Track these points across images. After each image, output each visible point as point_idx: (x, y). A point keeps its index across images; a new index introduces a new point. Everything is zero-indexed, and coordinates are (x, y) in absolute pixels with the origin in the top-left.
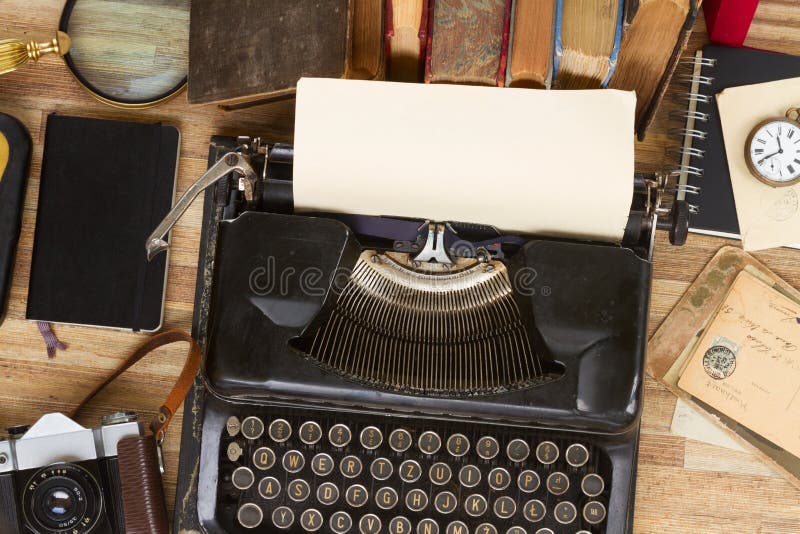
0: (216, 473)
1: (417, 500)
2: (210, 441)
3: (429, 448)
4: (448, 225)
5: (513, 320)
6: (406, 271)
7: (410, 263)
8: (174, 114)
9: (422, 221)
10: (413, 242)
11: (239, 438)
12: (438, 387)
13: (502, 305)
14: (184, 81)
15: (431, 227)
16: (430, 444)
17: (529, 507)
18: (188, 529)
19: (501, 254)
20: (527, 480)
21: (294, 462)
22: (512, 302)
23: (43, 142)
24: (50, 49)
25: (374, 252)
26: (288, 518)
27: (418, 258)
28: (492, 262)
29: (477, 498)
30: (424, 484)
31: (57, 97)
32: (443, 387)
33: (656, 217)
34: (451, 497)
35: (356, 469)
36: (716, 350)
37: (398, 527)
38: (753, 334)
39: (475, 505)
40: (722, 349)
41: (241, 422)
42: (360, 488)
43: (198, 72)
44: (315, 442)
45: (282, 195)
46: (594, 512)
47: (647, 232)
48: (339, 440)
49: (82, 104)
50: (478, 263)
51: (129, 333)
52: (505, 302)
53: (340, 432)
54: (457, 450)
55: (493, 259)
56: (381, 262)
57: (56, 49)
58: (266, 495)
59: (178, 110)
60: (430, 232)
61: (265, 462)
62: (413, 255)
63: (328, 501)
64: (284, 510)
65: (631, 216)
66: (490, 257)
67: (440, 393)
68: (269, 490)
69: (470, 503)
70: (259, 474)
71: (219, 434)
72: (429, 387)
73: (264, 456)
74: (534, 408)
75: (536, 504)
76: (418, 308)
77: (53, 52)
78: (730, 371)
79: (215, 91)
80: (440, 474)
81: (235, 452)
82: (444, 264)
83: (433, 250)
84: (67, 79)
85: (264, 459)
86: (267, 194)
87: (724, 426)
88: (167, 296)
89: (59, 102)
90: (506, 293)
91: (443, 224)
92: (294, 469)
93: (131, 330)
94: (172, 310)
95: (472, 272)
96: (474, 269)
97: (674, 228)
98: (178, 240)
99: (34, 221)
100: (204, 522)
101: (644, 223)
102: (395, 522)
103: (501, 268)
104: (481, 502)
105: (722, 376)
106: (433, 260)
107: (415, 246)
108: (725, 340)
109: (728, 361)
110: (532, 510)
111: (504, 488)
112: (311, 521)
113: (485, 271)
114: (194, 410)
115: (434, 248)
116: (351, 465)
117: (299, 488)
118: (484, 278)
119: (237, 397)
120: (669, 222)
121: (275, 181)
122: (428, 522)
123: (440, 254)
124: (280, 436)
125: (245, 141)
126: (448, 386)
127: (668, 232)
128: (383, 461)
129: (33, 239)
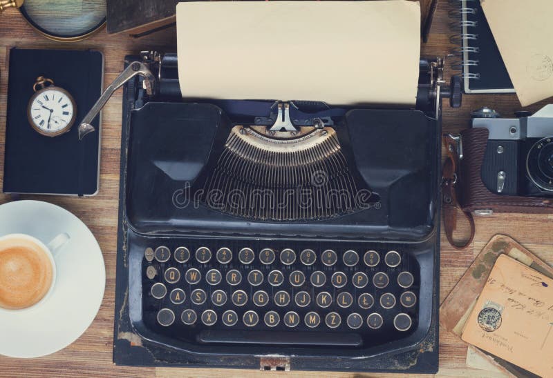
0: (141, 290)
1: (282, 298)
2: (135, 266)
3: (288, 261)
4: (292, 103)
5: (343, 167)
6: (265, 138)
7: (267, 133)
8: (98, 43)
9: (272, 101)
10: (268, 117)
11: (154, 262)
12: (292, 218)
13: (334, 158)
14: (104, 19)
15: (279, 105)
16: (288, 258)
17: (362, 299)
18: (125, 332)
19: (331, 122)
20: (359, 280)
21: (193, 276)
22: (341, 156)
23: (8, 69)
24: (9, 5)
25: (242, 127)
26: (193, 317)
27: (273, 128)
28: (325, 128)
29: (325, 294)
30: (286, 286)
31: (16, 37)
32: (295, 217)
33: (439, 87)
34: (306, 295)
35: (238, 279)
36: (486, 311)
37: (271, 319)
38: (512, 297)
39: (324, 299)
40: (491, 310)
41: (154, 251)
42: (241, 293)
43: (113, 11)
44: (208, 261)
45: (173, 90)
46: (408, 299)
47: (433, 99)
48: (224, 258)
49: (34, 40)
50: (316, 129)
51: (75, 197)
52: (336, 155)
53: (224, 253)
54: (308, 261)
55: (326, 126)
56: (247, 134)
57: (14, 4)
58: (175, 301)
59: (102, 40)
60: (279, 108)
61: (173, 278)
62: (269, 127)
63: (219, 303)
64: (189, 312)
65: (419, 88)
66: (323, 124)
67: (293, 221)
68: (178, 298)
69: (320, 298)
70: (170, 287)
71: (141, 261)
72: (285, 217)
73: (172, 273)
74: (359, 226)
75: (367, 296)
76: (276, 165)
77: (12, 6)
78: (498, 324)
79: (125, 22)
80: (297, 279)
81: (152, 273)
82: (292, 132)
83: (282, 122)
84: (22, 24)
85: (172, 276)
86: (163, 90)
87: (497, 364)
88: (101, 170)
89: (17, 40)
90: (336, 149)
91: (288, 102)
92: (193, 282)
93: (77, 195)
94: (105, 179)
95: (312, 136)
96: (313, 134)
97: (452, 95)
98: (106, 131)
99: (5, 124)
100: (134, 323)
101: (431, 93)
102: (268, 315)
103: (332, 132)
104: (328, 297)
105: (493, 329)
106: (283, 130)
107: (270, 120)
108: (492, 303)
109: (496, 318)
110: (365, 300)
111: (343, 286)
112: (209, 318)
113: (321, 135)
114: (124, 248)
115: (283, 120)
116: (234, 276)
117: (199, 295)
118: (321, 140)
119: (150, 233)
120: (448, 91)
121: (167, 80)
122: (292, 314)
123: (288, 124)
124: (182, 259)
125: (145, 54)
126: (299, 217)
127: (449, 99)
128: (256, 272)
129: (4, 137)
